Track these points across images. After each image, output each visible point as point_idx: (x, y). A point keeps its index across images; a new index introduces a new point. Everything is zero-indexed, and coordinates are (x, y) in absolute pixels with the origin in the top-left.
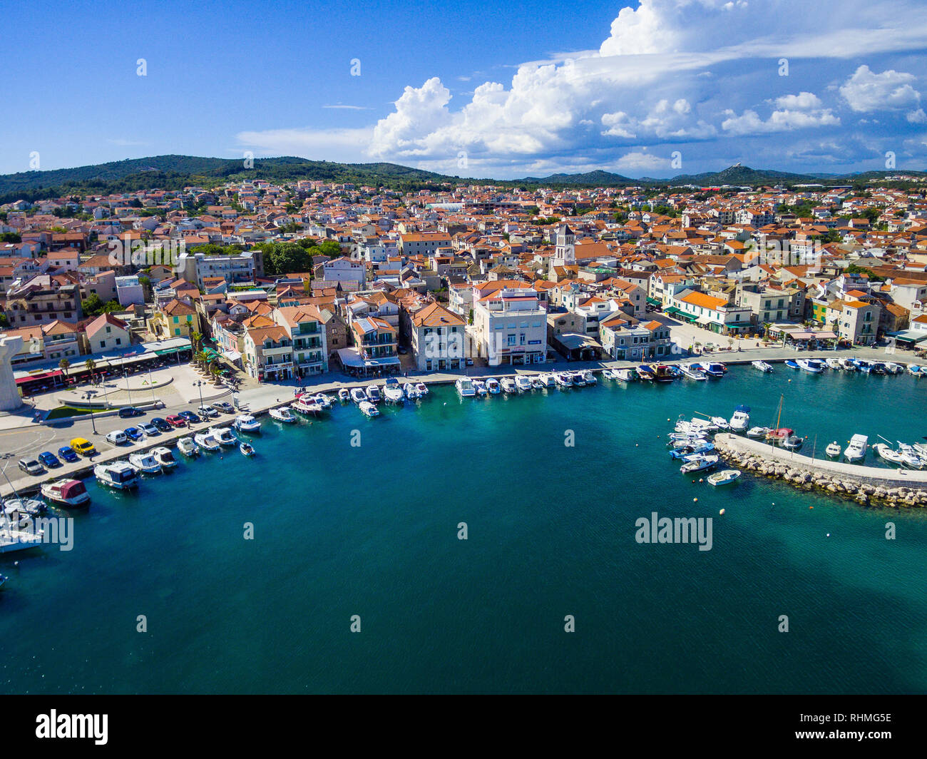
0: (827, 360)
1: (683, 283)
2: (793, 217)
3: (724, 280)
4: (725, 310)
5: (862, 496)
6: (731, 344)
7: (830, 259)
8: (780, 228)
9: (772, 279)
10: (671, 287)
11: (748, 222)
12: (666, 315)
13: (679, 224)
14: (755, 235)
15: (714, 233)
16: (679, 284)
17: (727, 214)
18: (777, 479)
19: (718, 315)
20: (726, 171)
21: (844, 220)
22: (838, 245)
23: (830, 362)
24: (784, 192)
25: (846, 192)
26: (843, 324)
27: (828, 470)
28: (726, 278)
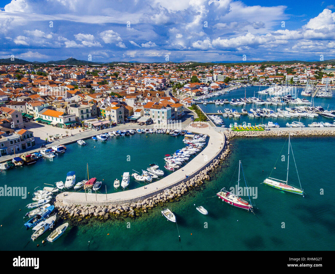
0: (109, 133)
1: (43, 106)
2: (92, 76)
3: (63, 102)
4: (63, 117)
5: (132, 212)
6: (67, 133)
7: (105, 90)
8: (87, 80)
9: (83, 100)
10: (36, 108)
11: (76, 78)
12: (36, 122)
13: (47, 79)
14: (78, 83)
15: (62, 82)
16: (41, 107)
17: (67, 75)
18: (91, 217)
19: (60, 119)
20: (67, 60)
21: (108, 77)
22: (107, 85)
23: (110, 134)
24: (88, 67)
25: (108, 67)
26: (112, 116)
27: (115, 202)
28: (65, 101)
